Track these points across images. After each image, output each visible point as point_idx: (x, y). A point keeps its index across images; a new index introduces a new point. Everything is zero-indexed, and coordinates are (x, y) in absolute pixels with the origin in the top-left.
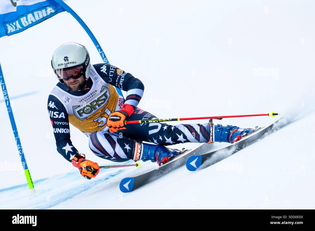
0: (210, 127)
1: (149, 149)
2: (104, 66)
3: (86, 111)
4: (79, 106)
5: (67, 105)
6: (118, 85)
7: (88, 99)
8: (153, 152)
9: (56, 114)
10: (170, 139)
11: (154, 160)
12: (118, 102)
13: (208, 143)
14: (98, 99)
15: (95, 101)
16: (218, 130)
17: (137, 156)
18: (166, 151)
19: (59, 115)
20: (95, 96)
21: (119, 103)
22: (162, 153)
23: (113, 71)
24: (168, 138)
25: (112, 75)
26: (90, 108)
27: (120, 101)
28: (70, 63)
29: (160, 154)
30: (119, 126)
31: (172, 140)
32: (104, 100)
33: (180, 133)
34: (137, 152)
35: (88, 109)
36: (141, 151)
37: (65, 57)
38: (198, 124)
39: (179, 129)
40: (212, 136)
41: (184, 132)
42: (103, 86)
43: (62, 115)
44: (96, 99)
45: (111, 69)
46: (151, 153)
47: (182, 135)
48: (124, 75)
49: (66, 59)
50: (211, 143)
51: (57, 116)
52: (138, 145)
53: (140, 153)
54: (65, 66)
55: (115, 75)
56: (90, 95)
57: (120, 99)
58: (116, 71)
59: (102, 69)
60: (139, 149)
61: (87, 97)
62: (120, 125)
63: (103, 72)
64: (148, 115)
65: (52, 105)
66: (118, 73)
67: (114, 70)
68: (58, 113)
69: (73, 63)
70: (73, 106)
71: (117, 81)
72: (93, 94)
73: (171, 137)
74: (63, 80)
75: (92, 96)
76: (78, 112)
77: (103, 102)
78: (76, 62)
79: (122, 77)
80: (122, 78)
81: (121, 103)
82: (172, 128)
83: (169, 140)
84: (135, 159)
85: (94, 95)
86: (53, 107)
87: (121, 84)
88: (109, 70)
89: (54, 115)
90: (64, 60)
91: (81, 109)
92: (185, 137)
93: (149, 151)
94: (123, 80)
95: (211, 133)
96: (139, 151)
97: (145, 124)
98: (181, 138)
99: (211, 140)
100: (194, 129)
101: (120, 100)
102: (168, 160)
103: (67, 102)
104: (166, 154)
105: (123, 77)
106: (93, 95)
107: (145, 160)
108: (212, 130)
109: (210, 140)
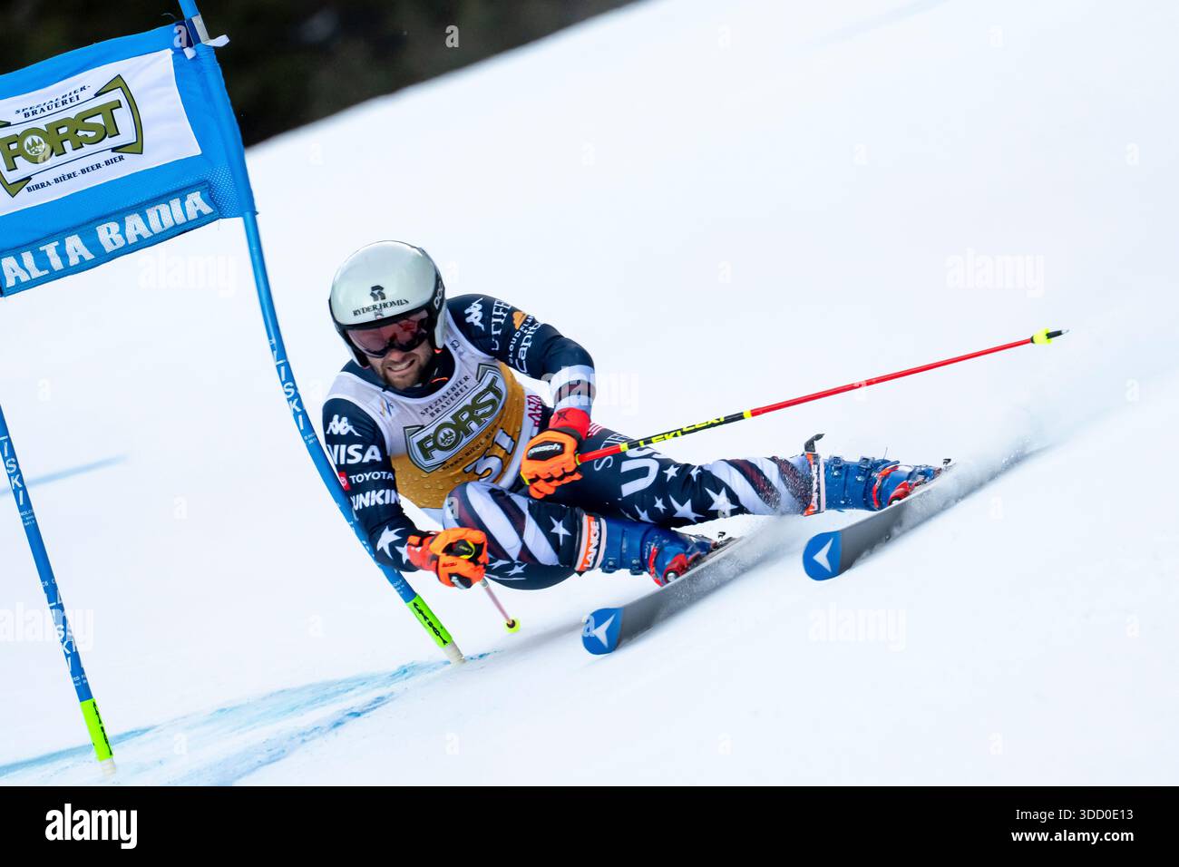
0: (810, 466)
1: (623, 535)
2: (474, 304)
3: (443, 440)
4: (422, 427)
5: (387, 423)
6: (514, 362)
7: (445, 405)
8: (637, 544)
9: (356, 450)
10: (688, 504)
11: (640, 569)
12: (527, 406)
13: (805, 514)
14: (474, 400)
15: (466, 408)
16: (835, 474)
17: (589, 556)
18: (678, 539)
19: (363, 452)
20: (464, 393)
21: (530, 409)
22: (667, 545)
23: (502, 317)
24: (682, 504)
25: (499, 332)
26: (452, 431)
27: (530, 403)
28: (389, 305)
29: (660, 550)
30: (562, 472)
31: (694, 509)
32: (492, 402)
33: (718, 485)
34: (589, 544)
35: (448, 433)
36: (600, 539)
37: (374, 288)
38: (773, 457)
39: (715, 473)
40: (818, 491)
41: (728, 484)
42: (480, 364)
43: (373, 454)
44: (468, 401)
45: (494, 313)
46: (630, 547)
47: (723, 492)
48: (532, 331)
49: (377, 291)
50: (815, 512)
51: (358, 457)
52: (592, 523)
53: (598, 547)
54: (377, 315)
55: (508, 329)
56: (450, 391)
57: (529, 397)
58: (510, 319)
59: (470, 314)
60: (595, 535)
61: (442, 399)
62: (563, 469)
63: (472, 323)
64: (616, 437)
65: (341, 426)
66: (517, 323)
67: (505, 315)
68: (360, 447)
69: (400, 303)
70: (405, 428)
71: (511, 348)
72: (458, 389)
73: (689, 501)
74: (369, 358)
75: (457, 395)
76: (421, 444)
77: (489, 409)
78: (407, 302)
79: (525, 334)
80: (527, 341)
81: (534, 410)
82: (694, 473)
83: (685, 510)
84: (582, 565)
85: (461, 390)
86: (344, 432)
87: (523, 358)
88: (491, 316)
89: (348, 456)
90: (372, 298)
91: (428, 438)
92: (733, 497)
93: (624, 540)
94: (529, 344)
95: (815, 482)
96: (594, 541)
97: (610, 466)
98: (721, 502)
99: (814, 503)
100: (760, 472)
101: (531, 400)
102: (689, 565)
103: (386, 413)
104: (678, 548)
105: (530, 337)
106: (460, 392)
107: (608, 568)
108: (818, 474)
109: (812, 504)
